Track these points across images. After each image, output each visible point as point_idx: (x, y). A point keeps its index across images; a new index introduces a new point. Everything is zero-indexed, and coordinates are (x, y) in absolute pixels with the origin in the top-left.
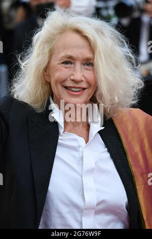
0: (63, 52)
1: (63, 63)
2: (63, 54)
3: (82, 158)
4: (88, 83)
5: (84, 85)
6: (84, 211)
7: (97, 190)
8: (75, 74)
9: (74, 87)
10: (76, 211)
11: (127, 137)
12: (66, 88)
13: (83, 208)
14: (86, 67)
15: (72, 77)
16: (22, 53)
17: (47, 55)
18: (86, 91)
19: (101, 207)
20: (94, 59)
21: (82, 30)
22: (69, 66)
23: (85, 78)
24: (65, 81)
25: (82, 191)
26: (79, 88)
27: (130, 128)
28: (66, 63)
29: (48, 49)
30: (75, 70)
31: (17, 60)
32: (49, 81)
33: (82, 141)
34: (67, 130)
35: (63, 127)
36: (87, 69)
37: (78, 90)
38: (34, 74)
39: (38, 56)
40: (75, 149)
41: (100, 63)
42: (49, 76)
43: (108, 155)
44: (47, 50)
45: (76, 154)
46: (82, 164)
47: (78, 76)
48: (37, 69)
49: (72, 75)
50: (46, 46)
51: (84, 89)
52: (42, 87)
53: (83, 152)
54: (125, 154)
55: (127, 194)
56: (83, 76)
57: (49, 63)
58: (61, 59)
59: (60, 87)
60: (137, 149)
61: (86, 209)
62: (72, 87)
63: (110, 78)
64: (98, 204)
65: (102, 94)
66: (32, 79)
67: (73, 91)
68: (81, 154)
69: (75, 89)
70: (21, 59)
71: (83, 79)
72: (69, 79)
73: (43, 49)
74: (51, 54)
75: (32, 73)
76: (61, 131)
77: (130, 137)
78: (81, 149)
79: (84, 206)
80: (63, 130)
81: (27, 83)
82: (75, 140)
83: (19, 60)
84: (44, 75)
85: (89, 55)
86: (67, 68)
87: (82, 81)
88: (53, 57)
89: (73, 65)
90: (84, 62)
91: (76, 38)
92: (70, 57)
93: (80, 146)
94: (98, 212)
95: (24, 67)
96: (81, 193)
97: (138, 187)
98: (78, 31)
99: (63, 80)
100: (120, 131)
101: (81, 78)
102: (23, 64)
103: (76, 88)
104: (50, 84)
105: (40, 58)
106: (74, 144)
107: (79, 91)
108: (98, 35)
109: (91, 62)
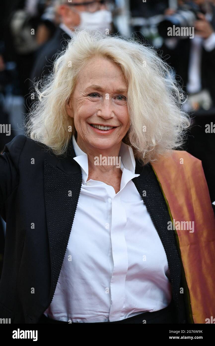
0: (89, 82)
1: (89, 95)
2: (89, 84)
3: (110, 211)
4: (119, 120)
5: (114, 123)
6: (113, 277)
7: (129, 251)
8: (103, 110)
9: (101, 125)
10: (102, 276)
11: (169, 186)
12: (92, 125)
13: (111, 272)
14: (118, 101)
15: (99, 113)
16: (41, 81)
17: (70, 85)
18: (117, 130)
19: (134, 271)
20: (127, 92)
21: (114, 56)
22: (96, 98)
23: (116, 115)
24: (90, 116)
25: (110, 251)
26: (108, 126)
27: (173, 175)
28: (92, 95)
29: (72, 77)
30: (103, 105)
31: (34, 89)
32: (72, 116)
33: (110, 190)
34: (92, 177)
35: (87, 173)
36: (118, 104)
37: (106, 128)
38: (54, 107)
39: (60, 85)
40: (102, 199)
41: (135, 97)
42: (72, 110)
43: (144, 208)
44: (70, 79)
45: (103, 206)
46: (111, 219)
47: (107, 112)
48: (58, 101)
49: (99, 110)
50: (69, 74)
51: (114, 128)
52: (63, 123)
53: (111, 203)
54: (166, 207)
55: (167, 257)
56: (113, 112)
57: (72, 94)
58: (87, 90)
59: (84, 124)
60: (182, 201)
61: (115, 274)
62: (98, 125)
63: (147, 116)
64: (130, 268)
65: (136, 135)
66: (51, 113)
67: (100, 130)
68: (109, 206)
69: (102, 128)
70: (39, 88)
71: (113, 115)
72: (95, 115)
73: (66, 77)
74: (75, 83)
75: (52, 106)
76: (85, 178)
77: (173, 187)
78: (109, 200)
79: (113, 270)
80: (87, 177)
81: (45, 118)
82: (102, 189)
83: (37, 90)
84: (66, 109)
85: (121, 86)
86: (93, 101)
87: (112, 118)
88: (78, 88)
89: (101, 98)
90: (115, 95)
91: (106, 65)
92: (98, 89)
93: (108, 197)
94: (130, 278)
95: (42, 97)
96: (109, 255)
97: (181, 248)
98: (109, 57)
99: (88, 116)
100: (160, 179)
101: (110, 115)
102: (41, 95)
103: (104, 126)
104: (73, 119)
105: (61, 88)
106: (101, 194)
107: (108, 130)
108: (134, 62)
109: (124, 95)
